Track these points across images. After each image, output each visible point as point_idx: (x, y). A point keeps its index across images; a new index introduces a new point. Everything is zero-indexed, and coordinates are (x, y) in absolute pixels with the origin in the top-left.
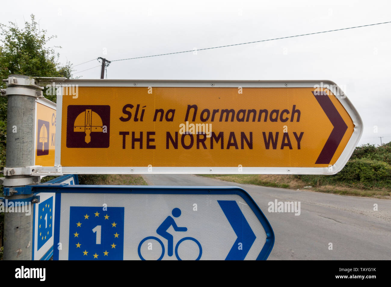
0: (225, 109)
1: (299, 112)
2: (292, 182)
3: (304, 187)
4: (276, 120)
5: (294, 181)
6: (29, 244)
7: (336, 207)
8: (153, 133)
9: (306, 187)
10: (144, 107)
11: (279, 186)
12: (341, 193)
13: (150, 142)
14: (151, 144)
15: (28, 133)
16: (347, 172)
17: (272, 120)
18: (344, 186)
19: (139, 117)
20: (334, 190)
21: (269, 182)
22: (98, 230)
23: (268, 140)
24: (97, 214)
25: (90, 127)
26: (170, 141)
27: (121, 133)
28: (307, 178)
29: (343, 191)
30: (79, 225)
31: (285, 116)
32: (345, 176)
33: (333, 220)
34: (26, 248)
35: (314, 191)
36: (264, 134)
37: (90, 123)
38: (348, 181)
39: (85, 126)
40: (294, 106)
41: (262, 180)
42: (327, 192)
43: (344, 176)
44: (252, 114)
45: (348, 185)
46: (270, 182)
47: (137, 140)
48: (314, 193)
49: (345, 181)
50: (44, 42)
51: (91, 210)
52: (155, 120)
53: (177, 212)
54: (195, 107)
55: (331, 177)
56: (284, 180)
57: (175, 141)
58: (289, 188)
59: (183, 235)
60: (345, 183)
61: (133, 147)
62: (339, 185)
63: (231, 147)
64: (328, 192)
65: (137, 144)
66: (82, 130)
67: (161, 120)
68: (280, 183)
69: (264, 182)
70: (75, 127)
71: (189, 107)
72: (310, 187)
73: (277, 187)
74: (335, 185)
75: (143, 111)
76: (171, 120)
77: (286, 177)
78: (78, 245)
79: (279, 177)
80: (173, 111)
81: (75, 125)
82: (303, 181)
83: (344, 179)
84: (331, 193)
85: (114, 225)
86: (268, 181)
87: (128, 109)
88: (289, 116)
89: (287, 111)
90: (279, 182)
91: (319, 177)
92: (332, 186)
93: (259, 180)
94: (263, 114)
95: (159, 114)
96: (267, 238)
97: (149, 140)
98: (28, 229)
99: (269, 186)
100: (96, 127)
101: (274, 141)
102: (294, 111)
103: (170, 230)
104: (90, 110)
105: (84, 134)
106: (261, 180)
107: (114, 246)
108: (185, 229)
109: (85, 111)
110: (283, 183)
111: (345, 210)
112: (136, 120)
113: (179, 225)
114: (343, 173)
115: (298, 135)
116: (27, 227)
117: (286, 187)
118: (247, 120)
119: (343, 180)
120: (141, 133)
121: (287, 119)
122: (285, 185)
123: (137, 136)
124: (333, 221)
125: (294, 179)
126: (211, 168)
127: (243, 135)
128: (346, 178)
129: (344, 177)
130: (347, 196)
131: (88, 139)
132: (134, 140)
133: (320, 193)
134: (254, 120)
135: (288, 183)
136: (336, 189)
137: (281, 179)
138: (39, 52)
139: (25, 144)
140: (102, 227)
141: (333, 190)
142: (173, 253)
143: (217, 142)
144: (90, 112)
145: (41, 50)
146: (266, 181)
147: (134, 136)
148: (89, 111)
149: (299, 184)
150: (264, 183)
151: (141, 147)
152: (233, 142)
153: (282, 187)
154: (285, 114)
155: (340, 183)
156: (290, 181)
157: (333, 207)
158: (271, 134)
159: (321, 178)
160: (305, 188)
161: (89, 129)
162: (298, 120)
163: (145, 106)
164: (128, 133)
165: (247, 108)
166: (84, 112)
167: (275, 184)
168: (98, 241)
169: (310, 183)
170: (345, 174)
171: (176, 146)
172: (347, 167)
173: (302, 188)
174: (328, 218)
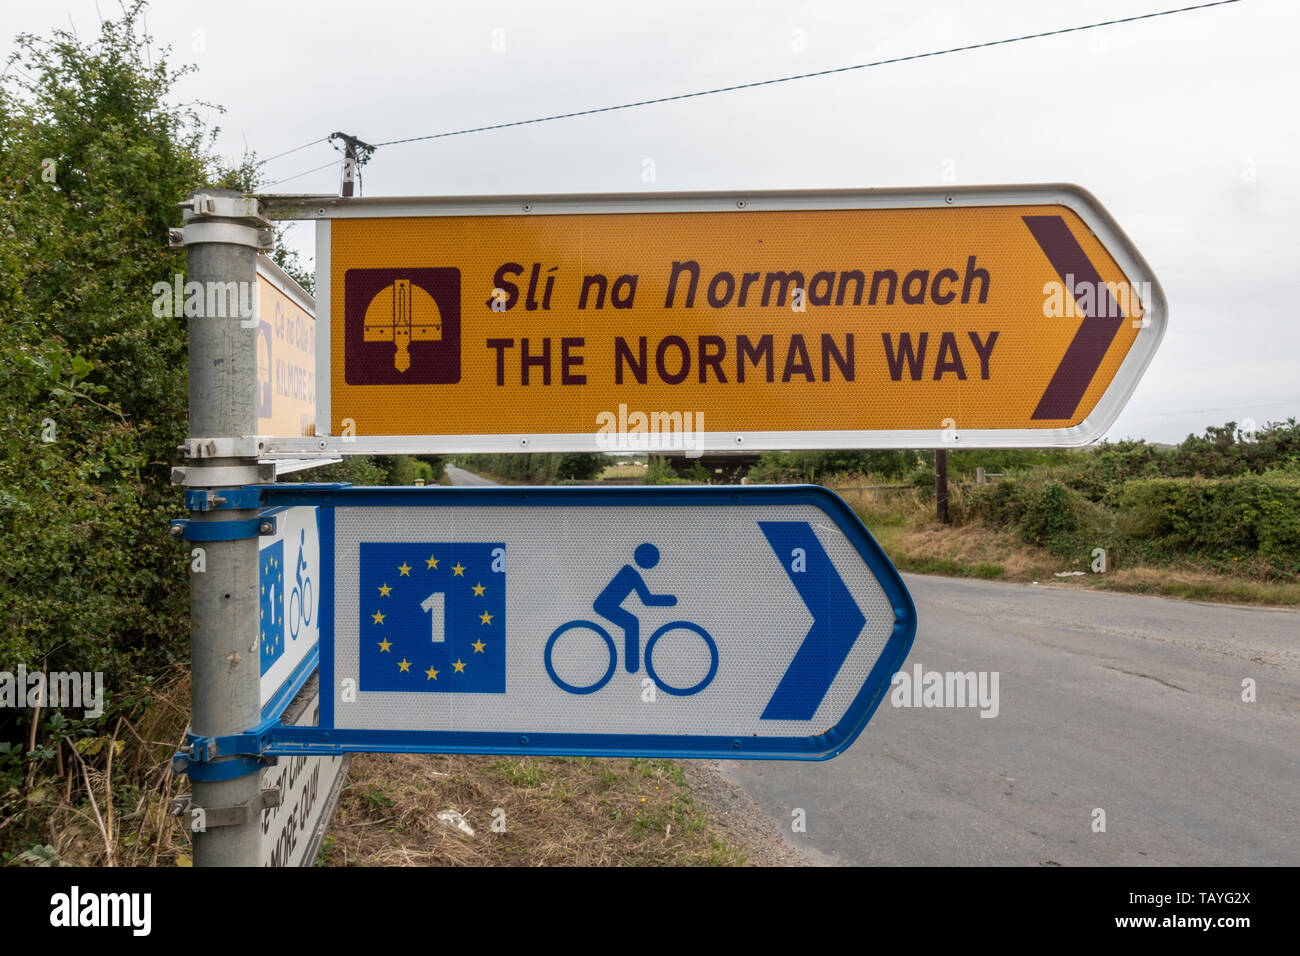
0: (775, 271)
1: (984, 275)
2: (1014, 557)
3: (1057, 575)
4: (919, 299)
5: (1020, 552)
6: (255, 643)
7: (1169, 640)
8: (579, 342)
9: (1065, 574)
10: (553, 270)
11: (965, 573)
12: (1188, 592)
13: (571, 367)
14: (574, 370)
15: (245, 345)
16: (1210, 520)
17: (909, 300)
18: (1199, 568)
19: (539, 297)
20: (1163, 584)
21: (932, 558)
22: (435, 604)
23: (899, 356)
24: (432, 563)
25: (407, 329)
26: (625, 363)
27: (491, 343)
28: (1068, 542)
29: (1197, 585)
30: (385, 590)
31: (946, 287)
32: (1204, 534)
33: (1157, 680)
34: (250, 651)
35: (1093, 587)
36: (886, 338)
37: (407, 317)
38: (1212, 553)
39: (394, 326)
40: (972, 260)
41: (907, 550)
42: (1139, 592)
43: (1198, 534)
44: (852, 285)
45: (1214, 566)
46: (936, 556)
47: (536, 361)
48: (1091, 593)
49: (1204, 553)
50: (164, 86)
51: (415, 552)
52: (582, 305)
53: (648, 555)
54: (693, 267)
55: (1154, 539)
56: (984, 551)
57: (638, 361)
58: (1005, 579)
59: (664, 615)
60: (1202, 557)
61: (525, 381)
62: (1182, 567)
63: (794, 377)
64: (1143, 589)
65: (536, 371)
66: (387, 336)
67: (600, 305)
68: (970, 562)
69: (914, 557)
70: (368, 330)
71: (677, 268)
72: (1078, 573)
73: (961, 576)
74: (1166, 565)
75: (551, 281)
76: (628, 304)
77: (991, 541)
78: (385, 646)
79: (969, 539)
80: (632, 281)
81: (367, 323)
82: (1051, 553)
83: (1201, 545)
84: (1153, 592)
85: (479, 590)
86: (929, 554)
87: (509, 277)
88: (958, 287)
89: (951, 274)
90: (970, 559)
91: (1109, 539)
92: (1158, 569)
93: (896, 550)
94: (885, 284)
95: (595, 288)
96: (897, 622)
97: (567, 361)
98: (251, 603)
99: (933, 570)
100: (424, 328)
101: (915, 358)
102: (972, 273)
103: (632, 603)
104: (407, 282)
105: (390, 348)
106: (903, 551)
107: (479, 647)
108: (669, 601)
109: (393, 283)
110: (980, 563)
111: (1199, 649)
112: (531, 305)
113: (654, 590)
114: (1196, 521)
115: (984, 341)
116: (250, 597)
117: (991, 574)
118: (840, 301)
119: (1198, 550)
120: (547, 343)
121: (951, 296)
122: (989, 570)
123: (536, 350)
124: (1157, 683)
125: (1020, 547)
126: (740, 435)
127: (827, 343)
128: (1208, 540)
129: (1200, 538)
130: (1209, 604)
131: (402, 361)
132: (527, 361)
133: (1114, 593)
134: (857, 301)
135: (999, 560)
136: (1169, 578)
137: (973, 548)
138: (149, 120)
139: (238, 376)
140: (446, 596)
141: (1159, 584)
142: (641, 665)
143: (755, 364)
144: (407, 287)
145: (154, 115)
146: (921, 553)
147: (527, 351)
148: (402, 286)
149: (1039, 564)
150: (913, 563)
151: (547, 381)
152: (801, 363)
153: (977, 576)
154: (946, 281)
155: (1184, 560)
156: (1008, 555)
157: (1159, 640)
158: (905, 339)
159: (1119, 541)
160: (1061, 579)
161: (406, 333)
162: (983, 299)
163: (556, 268)
164: (510, 343)
165: (838, 267)
166: (390, 288)
167: (954, 564)
168: (438, 634)
169: (1077, 560)
170: (1204, 525)
171: (641, 376)
172: (1212, 502)
173: (1049, 578)
174: (1136, 674)
